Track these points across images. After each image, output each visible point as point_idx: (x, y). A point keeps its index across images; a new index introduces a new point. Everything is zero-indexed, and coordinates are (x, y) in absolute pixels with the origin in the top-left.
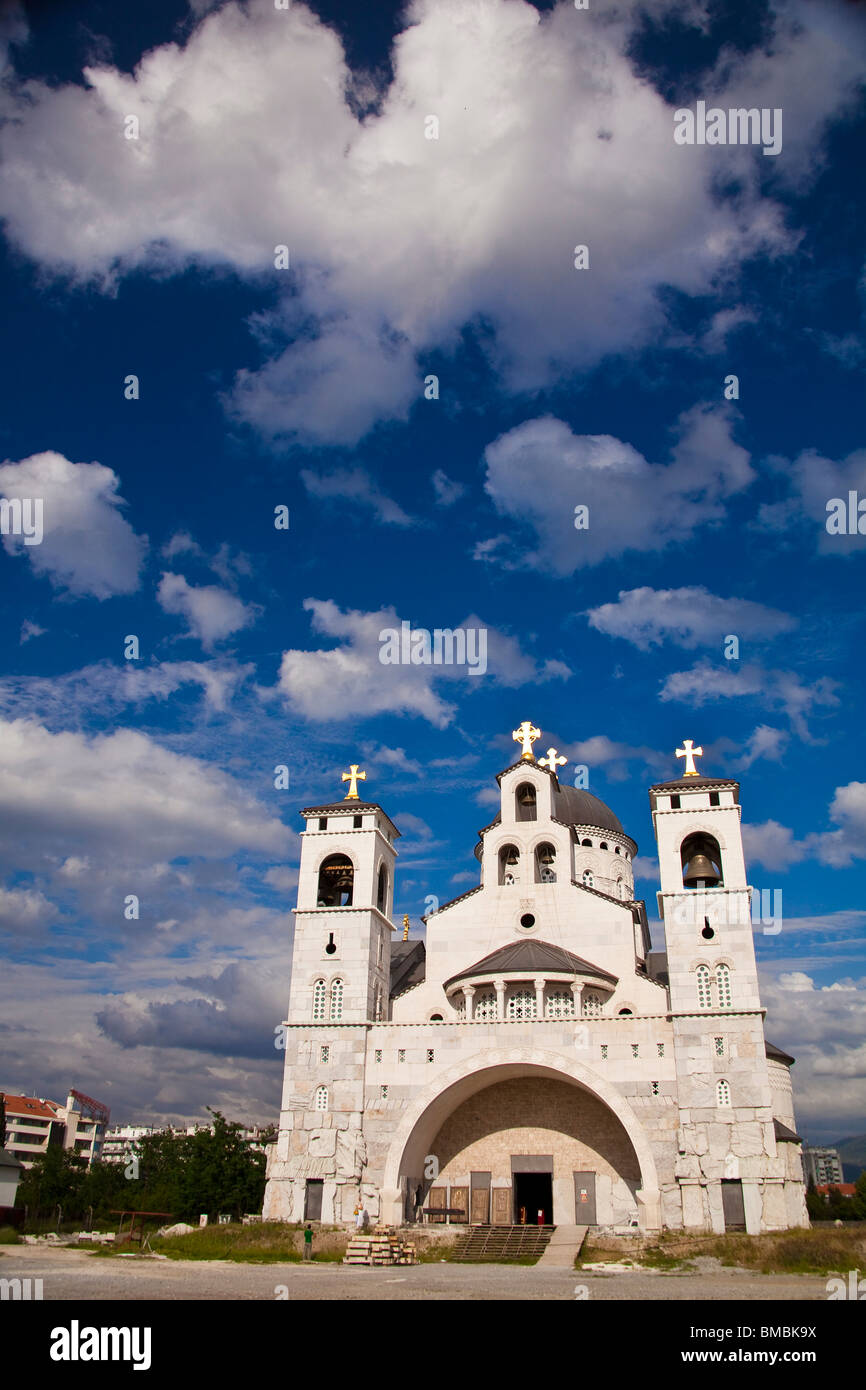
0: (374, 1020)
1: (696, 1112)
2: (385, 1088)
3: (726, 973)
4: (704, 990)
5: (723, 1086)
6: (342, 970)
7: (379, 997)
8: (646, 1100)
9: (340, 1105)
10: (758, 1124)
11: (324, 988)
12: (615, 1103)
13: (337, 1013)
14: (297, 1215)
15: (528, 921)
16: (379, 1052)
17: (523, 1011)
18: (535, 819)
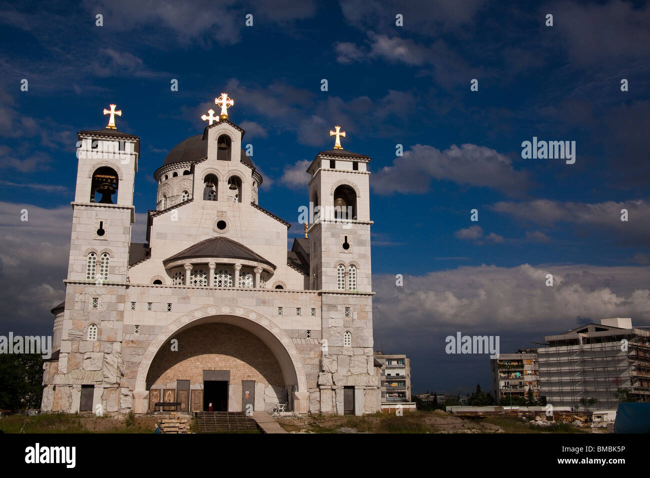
1: (332, 348)
2: (137, 326)
3: (354, 270)
4: (341, 279)
5: (347, 335)
6: (108, 247)
8: (303, 341)
9: (105, 337)
10: (365, 357)
11: (94, 258)
12: (285, 341)
14: (75, 408)
15: (222, 225)
16: (133, 303)
17: (223, 283)
18: (230, 159)
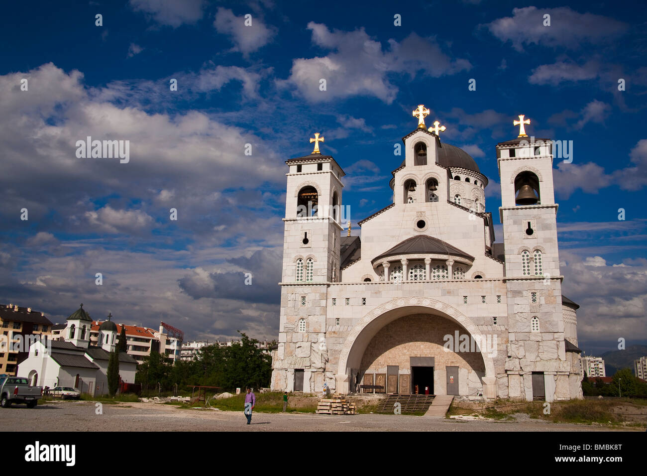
0: (331, 282)
1: (519, 334)
2: (338, 319)
3: (540, 255)
4: (526, 265)
5: (535, 320)
6: (312, 253)
7: (334, 268)
8: (489, 327)
9: (312, 329)
10: (555, 342)
11: (302, 264)
12: (471, 328)
13: (310, 278)
14: (290, 388)
15: (421, 224)
16: (334, 299)
17: (418, 277)
18: (426, 164)
